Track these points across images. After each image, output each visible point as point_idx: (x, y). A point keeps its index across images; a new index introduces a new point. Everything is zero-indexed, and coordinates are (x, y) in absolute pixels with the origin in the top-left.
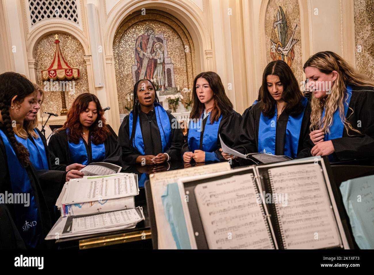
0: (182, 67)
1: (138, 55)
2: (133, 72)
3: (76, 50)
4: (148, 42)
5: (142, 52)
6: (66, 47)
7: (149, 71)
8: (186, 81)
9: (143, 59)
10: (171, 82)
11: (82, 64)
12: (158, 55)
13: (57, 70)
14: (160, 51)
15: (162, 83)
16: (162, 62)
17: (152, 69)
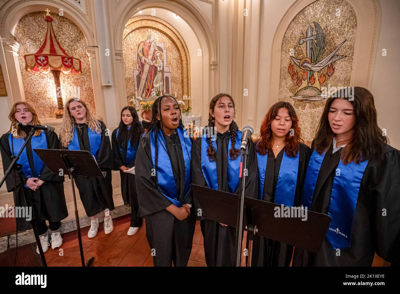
0: (178, 76)
1: (139, 60)
2: (134, 76)
3: (76, 39)
4: (149, 49)
5: (143, 58)
6: (62, 32)
7: (149, 77)
8: (181, 90)
9: (144, 65)
10: (169, 89)
11: (83, 57)
12: (158, 63)
13: (49, 56)
14: (160, 59)
15: (161, 89)
16: (162, 70)
17: (153, 76)
